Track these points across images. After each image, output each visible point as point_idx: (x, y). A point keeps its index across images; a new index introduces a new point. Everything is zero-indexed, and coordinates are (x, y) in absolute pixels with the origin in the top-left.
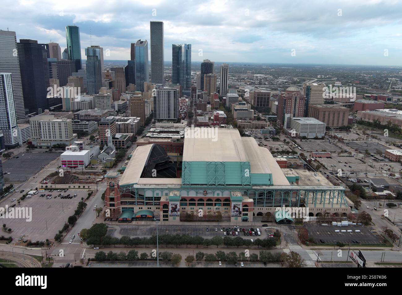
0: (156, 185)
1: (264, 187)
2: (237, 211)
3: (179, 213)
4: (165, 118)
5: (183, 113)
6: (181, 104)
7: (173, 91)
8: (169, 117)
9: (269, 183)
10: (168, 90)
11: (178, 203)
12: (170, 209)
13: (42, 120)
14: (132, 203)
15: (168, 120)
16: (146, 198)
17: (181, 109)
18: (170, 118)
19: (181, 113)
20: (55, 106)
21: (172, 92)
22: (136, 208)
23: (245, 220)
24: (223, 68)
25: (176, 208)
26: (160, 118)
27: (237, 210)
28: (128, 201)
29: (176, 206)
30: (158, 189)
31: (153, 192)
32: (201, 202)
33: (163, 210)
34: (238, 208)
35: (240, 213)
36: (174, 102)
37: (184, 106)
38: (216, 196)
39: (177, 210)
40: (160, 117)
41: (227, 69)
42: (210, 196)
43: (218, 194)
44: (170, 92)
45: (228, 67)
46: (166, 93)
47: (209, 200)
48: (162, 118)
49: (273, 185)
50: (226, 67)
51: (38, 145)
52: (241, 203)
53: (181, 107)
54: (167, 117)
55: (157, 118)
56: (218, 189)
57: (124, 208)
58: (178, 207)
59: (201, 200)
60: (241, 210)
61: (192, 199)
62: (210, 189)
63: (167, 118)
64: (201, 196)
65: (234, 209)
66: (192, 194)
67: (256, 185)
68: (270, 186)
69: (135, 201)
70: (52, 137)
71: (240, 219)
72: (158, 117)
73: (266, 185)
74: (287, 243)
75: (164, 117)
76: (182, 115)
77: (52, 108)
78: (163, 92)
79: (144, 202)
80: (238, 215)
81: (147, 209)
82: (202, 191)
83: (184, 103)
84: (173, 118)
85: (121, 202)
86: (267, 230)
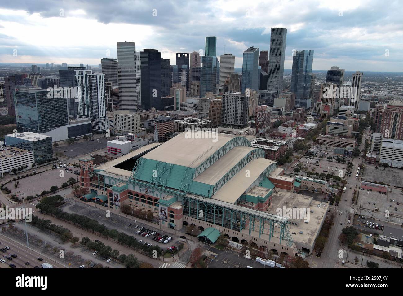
0: (115, 174)
1: (200, 198)
2: (164, 215)
3: (119, 204)
4: (232, 124)
5: (261, 121)
6: (259, 111)
7: (241, 96)
8: (235, 122)
9: (206, 194)
10: (237, 95)
11: (118, 194)
12: (113, 198)
13: (121, 113)
14: (97, 187)
15: (235, 125)
16: (105, 184)
17: (258, 117)
18: (237, 124)
19: (259, 120)
20: (169, 106)
21: (240, 98)
22: (99, 191)
23: (172, 227)
24: (354, 76)
25: (118, 198)
26: (228, 123)
27: (164, 214)
28: (94, 184)
29: (117, 196)
30: (113, 178)
31: (110, 180)
32: (143, 199)
33: (110, 198)
34: (164, 212)
35: (166, 218)
37: (262, 114)
38: (155, 196)
39: (118, 200)
40: (228, 121)
41: (359, 78)
42: (150, 194)
43: (157, 195)
44: (238, 98)
45: (360, 76)
46: (234, 98)
47: (150, 198)
48: (229, 123)
49: (210, 198)
50: (358, 76)
51: (115, 133)
52: (166, 208)
53: (259, 114)
54: (234, 122)
55: (225, 123)
56: (157, 190)
57: (92, 189)
58: (119, 198)
59: (143, 196)
60: (167, 215)
61: (137, 195)
62: (151, 188)
63: (234, 124)
64: (143, 193)
65: (161, 212)
66: (137, 190)
67: (194, 194)
68: (207, 199)
69: (98, 185)
70: (124, 128)
71: (166, 224)
72: (226, 121)
73: (203, 196)
75: (231, 122)
76: (260, 122)
77: (165, 107)
78: (232, 97)
79: (103, 187)
80: (165, 219)
81: (106, 195)
82: (144, 188)
83: (262, 111)
84: (239, 125)
85: (91, 183)
86: (179, 241)
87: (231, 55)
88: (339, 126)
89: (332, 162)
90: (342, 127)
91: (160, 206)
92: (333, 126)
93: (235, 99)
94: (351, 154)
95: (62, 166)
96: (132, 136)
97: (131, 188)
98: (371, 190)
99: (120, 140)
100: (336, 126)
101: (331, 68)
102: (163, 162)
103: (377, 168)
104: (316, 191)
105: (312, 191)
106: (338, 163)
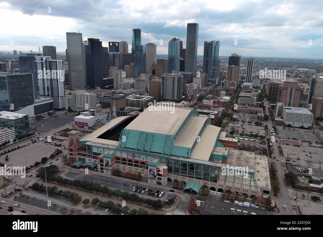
0: (102, 144)
1: (182, 159)
2: (152, 175)
3: (110, 168)
4: (170, 99)
5: (190, 96)
6: (189, 88)
7: (177, 77)
8: (173, 97)
9: (186, 156)
10: (174, 76)
11: (109, 160)
12: (104, 164)
13: (78, 93)
14: (85, 155)
15: (173, 100)
16: (94, 153)
17: (188, 93)
18: (174, 99)
19: (188, 95)
20: (109, 86)
22: (87, 159)
23: (159, 184)
24: (249, 61)
25: (108, 164)
26: (167, 98)
27: (152, 173)
28: (82, 153)
29: (108, 162)
30: (101, 147)
31: (98, 149)
32: (130, 162)
33: (100, 164)
34: (153, 172)
35: (155, 177)
36: (178, 86)
37: (191, 90)
38: (141, 160)
39: (109, 165)
40: (166, 97)
41: (252, 62)
42: (137, 159)
43: (143, 158)
44: (175, 78)
45: (253, 60)
47: (136, 162)
48: (168, 98)
49: (190, 158)
50: (251, 60)
51: (74, 110)
52: (155, 168)
53: (189, 91)
54: (172, 98)
55: (164, 98)
56: (143, 154)
57: (80, 158)
58: (110, 163)
59: (130, 161)
60: (155, 174)
61: (124, 159)
62: (137, 153)
63: (172, 99)
64: (130, 157)
65: (150, 172)
66: (124, 155)
67: (175, 156)
68: (187, 159)
69: (86, 154)
70: (82, 105)
71: (155, 182)
72: (165, 97)
73: (184, 157)
74: (177, 208)
75: (169, 97)
76: (190, 97)
77: (107, 87)
78: (170, 78)
79: (92, 156)
80: (154, 178)
81: (94, 162)
82: (131, 154)
83: (191, 88)
84: (176, 99)
85: (78, 153)
86: (170, 194)
87: (153, 44)
88: (247, 98)
89: (252, 125)
90: (250, 99)
91: (149, 168)
92: (243, 98)
93: (172, 79)
94: (263, 119)
95: (41, 140)
96: (94, 112)
97: (118, 154)
98: (288, 145)
99: (85, 116)
100: (245, 98)
101: (232, 54)
102: (144, 131)
103: (284, 128)
104: (251, 147)
105: (249, 147)
106: (256, 125)
